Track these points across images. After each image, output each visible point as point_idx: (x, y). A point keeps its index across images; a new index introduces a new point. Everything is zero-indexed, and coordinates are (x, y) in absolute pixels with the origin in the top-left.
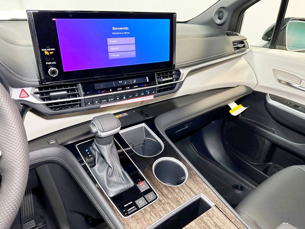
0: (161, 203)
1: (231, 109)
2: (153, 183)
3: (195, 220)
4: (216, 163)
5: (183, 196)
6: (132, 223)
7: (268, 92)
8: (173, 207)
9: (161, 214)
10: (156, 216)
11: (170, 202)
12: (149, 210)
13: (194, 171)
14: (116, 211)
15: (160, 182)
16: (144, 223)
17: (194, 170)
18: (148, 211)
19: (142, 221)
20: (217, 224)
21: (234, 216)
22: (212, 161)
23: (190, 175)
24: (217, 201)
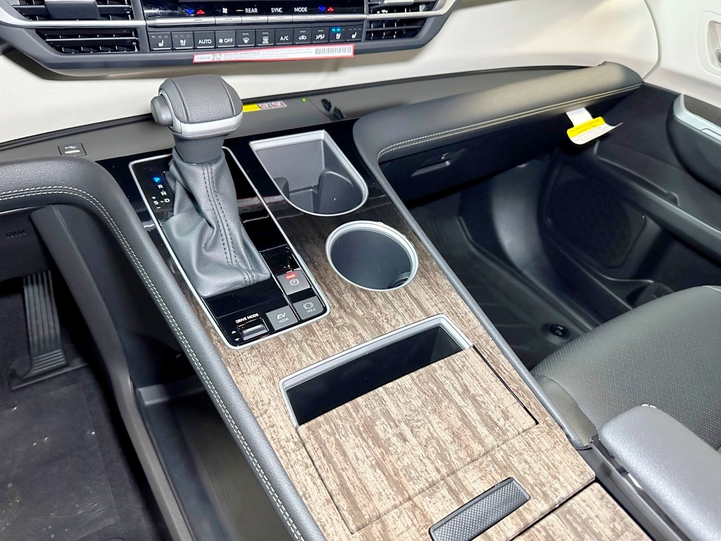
0: (334, 324)
1: (571, 125)
2: (321, 278)
3: (414, 374)
4: (513, 270)
5: (394, 315)
6: (249, 363)
7: (683, 90)
8: (362, 337)
9: (329, 350)
10: (314, 352)
11: (357, 324)
12: (299, 337)
13: (437, 262)
14: (212, 330)
15: (340, 278)
16: (281, 366)
17: (435, 260)
18: (297, 341)
19: (275, 360)
20: (468, 390)
21: (517, 376)
22: (504, 264)
23: (422, 270)
24: (480, 337)
